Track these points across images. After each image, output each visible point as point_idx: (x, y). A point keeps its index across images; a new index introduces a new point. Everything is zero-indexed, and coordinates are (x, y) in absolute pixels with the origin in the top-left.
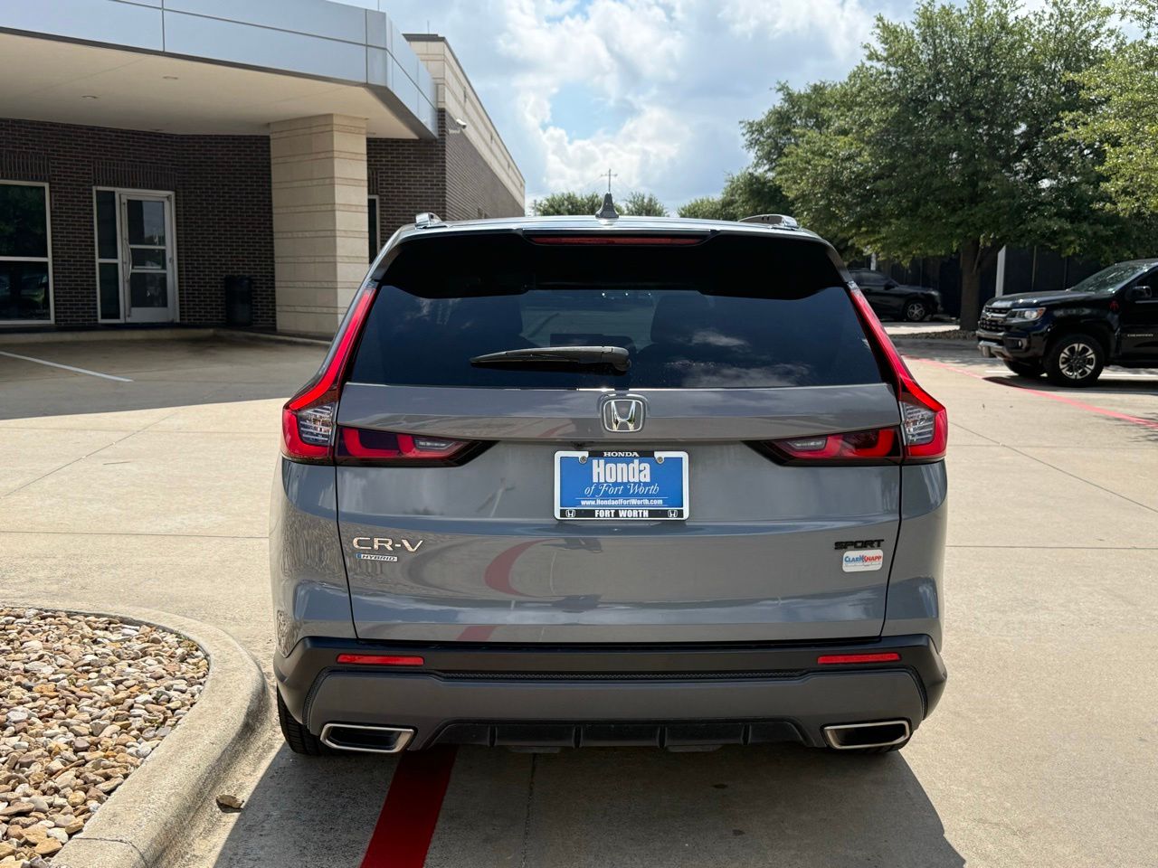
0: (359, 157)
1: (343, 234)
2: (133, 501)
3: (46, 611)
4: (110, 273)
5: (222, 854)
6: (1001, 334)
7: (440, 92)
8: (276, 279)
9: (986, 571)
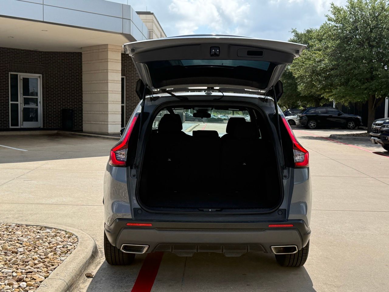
0: (118, 61)
1: (111, 92)
2: (38, 193)
3: (19, 225)
4: (15, 108)
5: (89, 288)
6: (379, 134)
7: (151, 35)
8: (83, 110)
9: (351, 218)
